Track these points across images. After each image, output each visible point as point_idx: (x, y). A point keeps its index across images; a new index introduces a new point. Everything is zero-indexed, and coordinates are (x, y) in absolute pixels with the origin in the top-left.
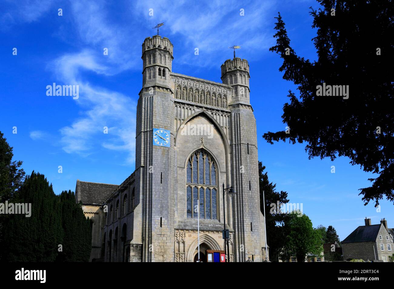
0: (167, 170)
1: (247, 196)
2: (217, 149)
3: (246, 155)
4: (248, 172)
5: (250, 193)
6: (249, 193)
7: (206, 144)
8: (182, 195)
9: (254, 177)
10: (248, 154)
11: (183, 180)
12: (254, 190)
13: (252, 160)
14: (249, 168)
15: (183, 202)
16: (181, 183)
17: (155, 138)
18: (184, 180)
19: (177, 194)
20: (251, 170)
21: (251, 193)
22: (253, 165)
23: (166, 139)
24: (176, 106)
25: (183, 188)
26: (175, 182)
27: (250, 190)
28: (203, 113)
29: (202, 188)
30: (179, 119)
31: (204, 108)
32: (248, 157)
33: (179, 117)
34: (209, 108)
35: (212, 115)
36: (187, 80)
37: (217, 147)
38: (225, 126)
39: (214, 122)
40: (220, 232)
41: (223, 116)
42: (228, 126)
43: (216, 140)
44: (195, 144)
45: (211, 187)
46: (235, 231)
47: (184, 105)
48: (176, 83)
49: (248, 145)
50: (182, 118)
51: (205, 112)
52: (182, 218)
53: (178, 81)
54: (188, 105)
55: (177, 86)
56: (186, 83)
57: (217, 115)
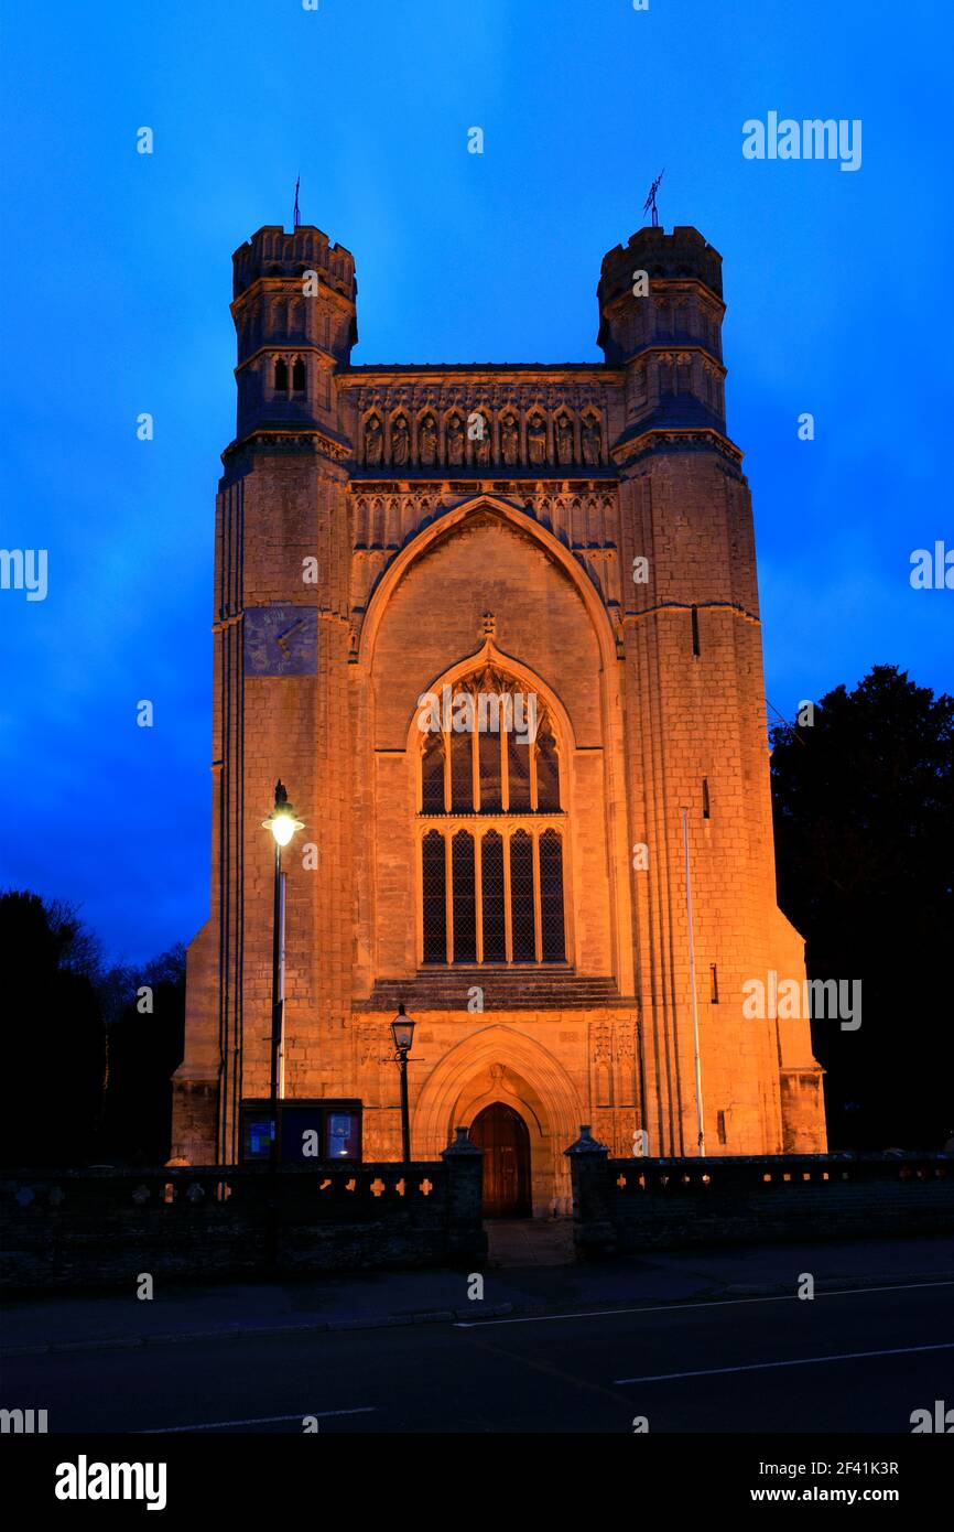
0: (305, 771)
1: (690, 844)
2: (557, 652)
3: (682, 661)
4: (696, 734)
5: (707, 831)
6: (702, 828)
7: (506, 642)
8: (396, 867)
9: (728, 753)
10: (697, 651)
11: (399, 805)
12: (727, 812)
13: (718, 676)
14: (700, 718)
15: (401, 900)
16: (389, 821)
17: (252, 646)
18: (402, 806)
19: (368, 869)
20: (712, 726)
21: (714, 826)
22: (722, 701)
23: (302, 643)
24: (362, 500)
25: (398, 841)
26: (360, 818)
27: (706, 815)
28: (486, 507)
29: (492, 833)
30: (376, 553)
31: (487, 486)
32: (696, 667)
33: (377, 546)
34: (513, 483)
35: (529, 510)
36: (409, 385)
37: (558, 647)
38: (594, 546)
39: (538, 541)
40: (568, 1015)
41: (584, 503)
42: (610, 545)
43: (552, 617)
44: (451, 648)
45: (535, 825)
46: (640, 1007)
47: (397, 490)
48: (361, 404)
49: (694, 614)
50: (390, 547)
51: (495, 503)
52: (396, 964)
53: (370, 392)
54: (414, 487)
55: (364, 418)
56: (404, 397)
57: (554, 504)
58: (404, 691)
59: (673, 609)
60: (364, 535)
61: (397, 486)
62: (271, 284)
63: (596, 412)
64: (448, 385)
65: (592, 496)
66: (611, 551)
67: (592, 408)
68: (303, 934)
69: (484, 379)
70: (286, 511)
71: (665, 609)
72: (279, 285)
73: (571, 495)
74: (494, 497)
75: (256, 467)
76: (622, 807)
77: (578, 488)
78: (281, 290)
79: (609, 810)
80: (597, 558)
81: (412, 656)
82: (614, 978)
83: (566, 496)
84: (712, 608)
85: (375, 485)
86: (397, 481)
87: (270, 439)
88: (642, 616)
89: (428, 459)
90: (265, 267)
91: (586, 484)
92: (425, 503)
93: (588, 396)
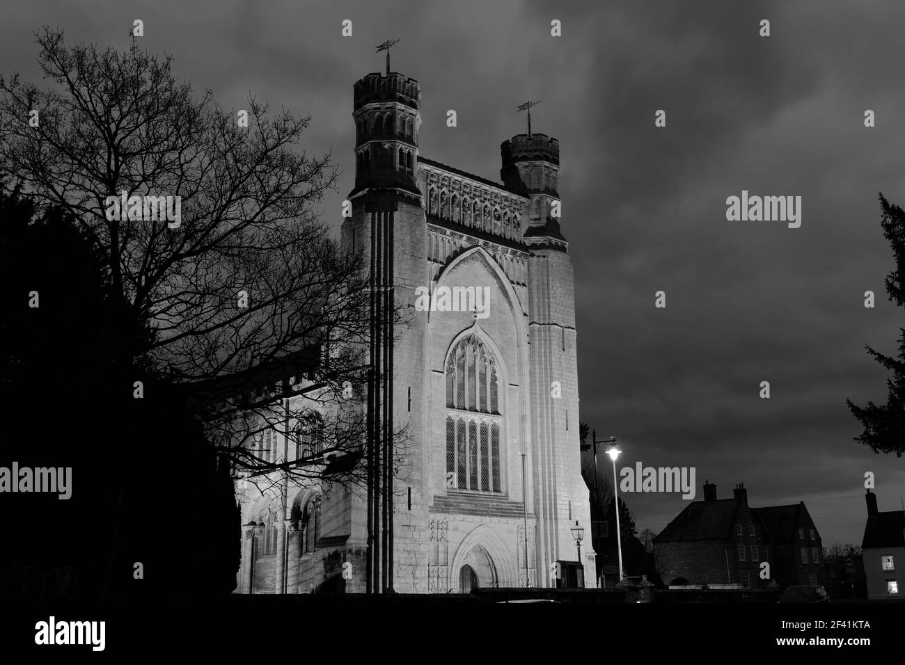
1: (562, 441)
3: (559, 353)
4: (564, 389)
5: (567, 436)
7: (482, 323)
9: (574, 400)
10: (563, 349)
12: (574, 428)
13: (571, 362)
14: (565, 382)
16: (436, 410)
18: (442, 402)
20: (569, 386)
21: (570, 435)
22: (572, 375)
24: (430, 234)
27: (567, 428)
28: (479, 252)
29: (472, 422)
30: (435, 264)
31: (481, 242)
32: (564, 357)
33: (435, 261)
34: (491, 243)
35: (494, 257)
36: (447, 177)
37: (502, 331)
38: (518, 283)
39: (497, 275)
40: (511, 520)
41: (515, 261)
42: (524, 285)
43: (500, 315)
44: (461, 321)
45: (488, 419)
46: (538, 518)
47: (445, 233)
48: (429, 181)
49: (563, 330)
50: (441, 263)
51: (483, 251)
52: (439, 488)
53: (432, 175)
54: (452, 234)
55: (430, 188)
56: (446, 183)
57: (503, 258)
58: (442, 340)
59: (556, 327)
60: (431, 254)
61: (445, 232)
62: (400, 106)
63: (518, 215)
64: (463, 183)
65: (518, 258)
66: (525, 288)
67: (517, 213)
68: (419, 469)
69: (478, 185)
70: (412, 237)
71: (553, 326)
72: (403, 108)
73: (511, 256)
74: (484, 249)
75: (399, 209)
76: (529, 418)
77: (514, 253)
78: (403, 111)
79: (523, 418)
80: (519, 288)
81: (446, 322)
82: (524, 503)
83: (509, 256)
84: (570, 330)
85: (436, 229)
86: (446, 229)
87: (402, 194)
88: (542, 326)
89: (456, 220)
90: (398, 96)
91: (517, 252)
92: (455, 243)
93: (515, 206)
